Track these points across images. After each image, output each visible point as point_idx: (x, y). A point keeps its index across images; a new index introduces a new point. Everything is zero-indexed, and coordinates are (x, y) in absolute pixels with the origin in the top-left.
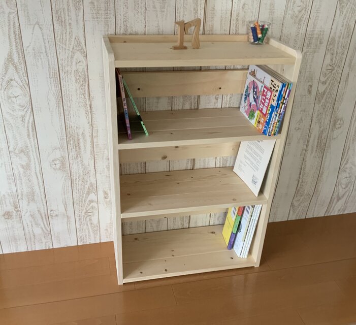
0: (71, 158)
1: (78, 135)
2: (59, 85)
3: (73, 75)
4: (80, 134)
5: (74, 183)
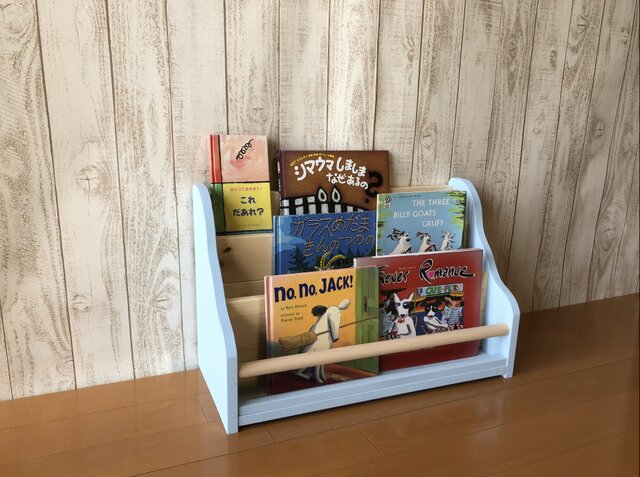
0: (124, 167)
1: (139, 111)
4: (145, 108)
5: (130, 228)
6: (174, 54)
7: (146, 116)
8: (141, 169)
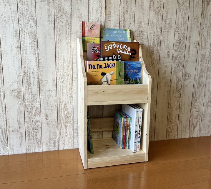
0: (25, 89)
1: (29, 73)
2: (19, 40)
3: (28, 34)
4: (31, 72)
5: (26, 107)
6: (40, 57)
7: (31, 75)
8: (30, 90)
